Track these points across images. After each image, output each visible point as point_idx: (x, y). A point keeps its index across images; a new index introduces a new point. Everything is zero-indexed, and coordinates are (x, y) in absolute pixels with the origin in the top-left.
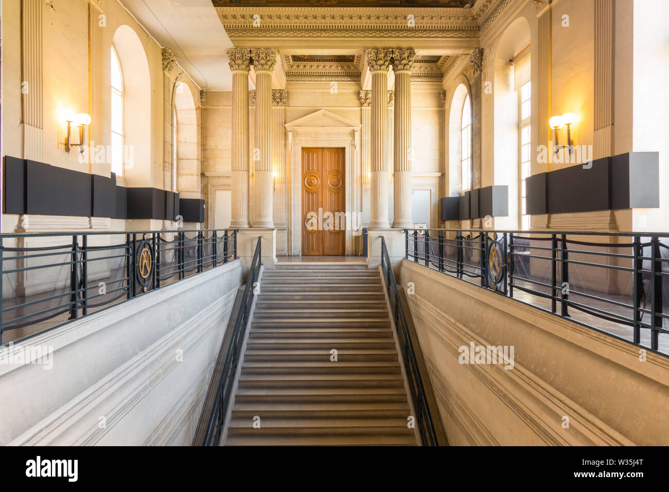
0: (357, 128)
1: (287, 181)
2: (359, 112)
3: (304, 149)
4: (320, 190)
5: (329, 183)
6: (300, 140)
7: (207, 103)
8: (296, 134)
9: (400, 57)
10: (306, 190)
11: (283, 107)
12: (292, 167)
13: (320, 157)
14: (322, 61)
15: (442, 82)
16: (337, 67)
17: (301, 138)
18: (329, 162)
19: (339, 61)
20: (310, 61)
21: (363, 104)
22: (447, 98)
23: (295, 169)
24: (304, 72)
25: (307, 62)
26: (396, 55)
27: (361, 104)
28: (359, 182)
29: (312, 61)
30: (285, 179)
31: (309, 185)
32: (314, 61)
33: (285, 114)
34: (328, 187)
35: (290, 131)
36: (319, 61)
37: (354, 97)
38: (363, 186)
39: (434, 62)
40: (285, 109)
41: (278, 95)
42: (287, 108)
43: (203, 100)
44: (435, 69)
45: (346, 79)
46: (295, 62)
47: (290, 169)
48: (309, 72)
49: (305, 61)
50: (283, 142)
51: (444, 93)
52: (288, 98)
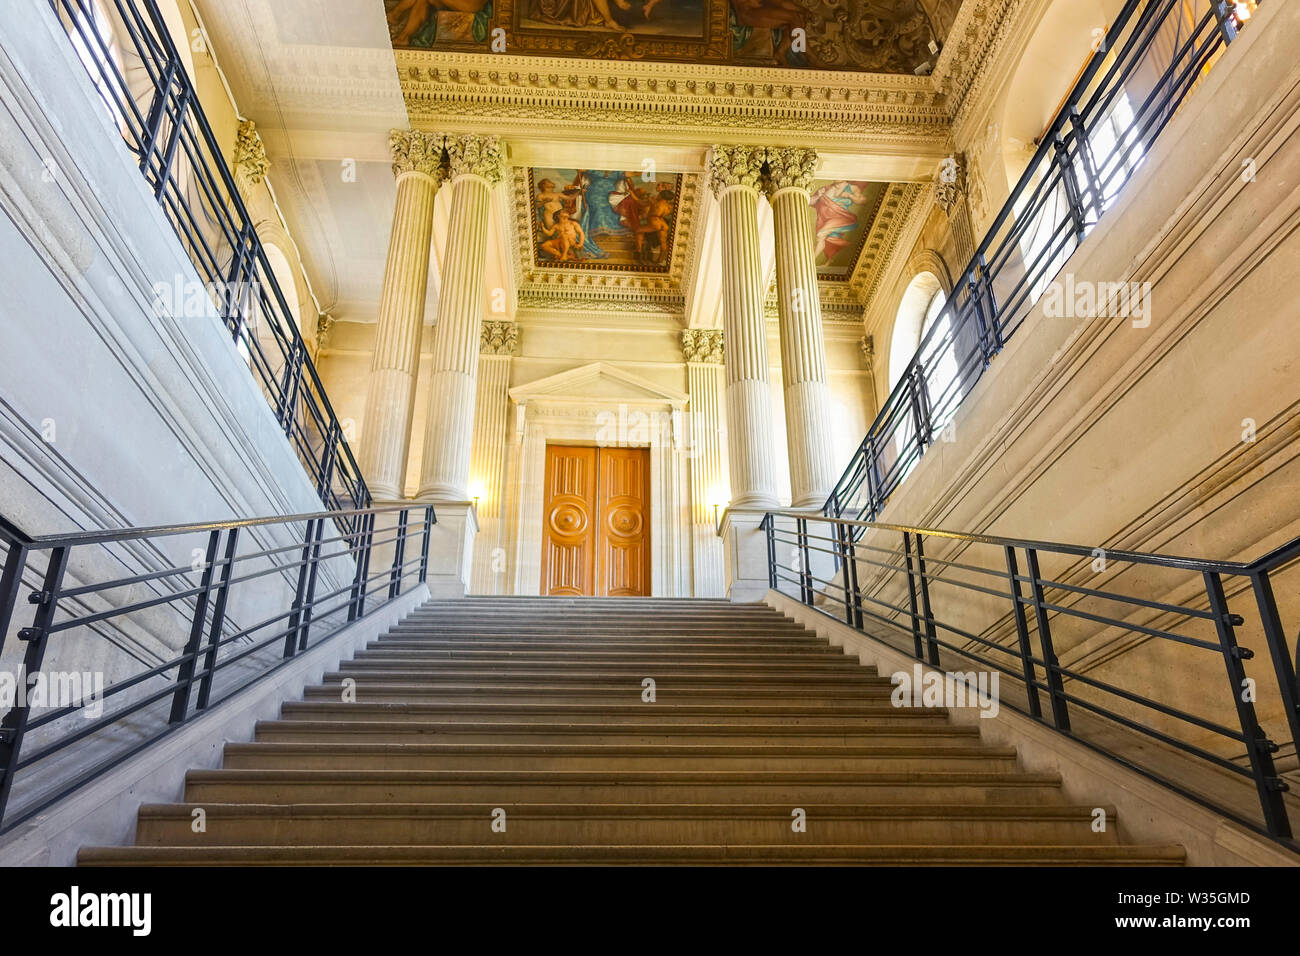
0: (678, 402)
1: (507, 513)
2: (683, 373)
3: (551, 447)
4: (588, 538)
5: (611, 525)
6: (542, 424)
7: (331, 345)
8: (533, 412)
9: (784, 164)
10: (552, 539)
11: (508, 358)
12: (522, 482)
13: (591, 466)
14: (600, 268)
15: (863, 321)
16: (632, 284)
17: (546, 421)
18: (611, 481)
19: (638, 270)
20: (572, 267)
21: (690, 357)
22: (875, 350)
23: (527, 486)
24: (560, 292)
25: (567, 270)
26: (774, 158)
27: (687, 358)
28: (684, 519)
29: (578, 267)
30: (503, 507)
31: (561, 527)
32: (583, 267)
33: (512, 372)
34: (609, 534)
35: (520, 404)
36: (594, 268)
37: (671, 345)
38: (695, 526)
39: (843, 280)
40: (512, 363)
41: (497, 331)
42: (516, 359)
43: (322, 338)
44: (845, 295)
45: (651, 307)
46: (541, 269)
47: (516, 487)
48: (569, 292)
49: (561, 266)
50: (503, 427)
51: (870, 340)
52: (520, 339)
